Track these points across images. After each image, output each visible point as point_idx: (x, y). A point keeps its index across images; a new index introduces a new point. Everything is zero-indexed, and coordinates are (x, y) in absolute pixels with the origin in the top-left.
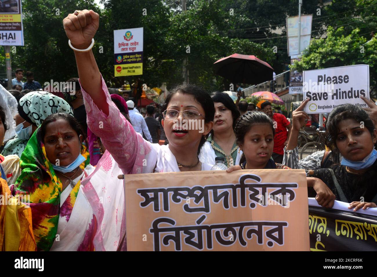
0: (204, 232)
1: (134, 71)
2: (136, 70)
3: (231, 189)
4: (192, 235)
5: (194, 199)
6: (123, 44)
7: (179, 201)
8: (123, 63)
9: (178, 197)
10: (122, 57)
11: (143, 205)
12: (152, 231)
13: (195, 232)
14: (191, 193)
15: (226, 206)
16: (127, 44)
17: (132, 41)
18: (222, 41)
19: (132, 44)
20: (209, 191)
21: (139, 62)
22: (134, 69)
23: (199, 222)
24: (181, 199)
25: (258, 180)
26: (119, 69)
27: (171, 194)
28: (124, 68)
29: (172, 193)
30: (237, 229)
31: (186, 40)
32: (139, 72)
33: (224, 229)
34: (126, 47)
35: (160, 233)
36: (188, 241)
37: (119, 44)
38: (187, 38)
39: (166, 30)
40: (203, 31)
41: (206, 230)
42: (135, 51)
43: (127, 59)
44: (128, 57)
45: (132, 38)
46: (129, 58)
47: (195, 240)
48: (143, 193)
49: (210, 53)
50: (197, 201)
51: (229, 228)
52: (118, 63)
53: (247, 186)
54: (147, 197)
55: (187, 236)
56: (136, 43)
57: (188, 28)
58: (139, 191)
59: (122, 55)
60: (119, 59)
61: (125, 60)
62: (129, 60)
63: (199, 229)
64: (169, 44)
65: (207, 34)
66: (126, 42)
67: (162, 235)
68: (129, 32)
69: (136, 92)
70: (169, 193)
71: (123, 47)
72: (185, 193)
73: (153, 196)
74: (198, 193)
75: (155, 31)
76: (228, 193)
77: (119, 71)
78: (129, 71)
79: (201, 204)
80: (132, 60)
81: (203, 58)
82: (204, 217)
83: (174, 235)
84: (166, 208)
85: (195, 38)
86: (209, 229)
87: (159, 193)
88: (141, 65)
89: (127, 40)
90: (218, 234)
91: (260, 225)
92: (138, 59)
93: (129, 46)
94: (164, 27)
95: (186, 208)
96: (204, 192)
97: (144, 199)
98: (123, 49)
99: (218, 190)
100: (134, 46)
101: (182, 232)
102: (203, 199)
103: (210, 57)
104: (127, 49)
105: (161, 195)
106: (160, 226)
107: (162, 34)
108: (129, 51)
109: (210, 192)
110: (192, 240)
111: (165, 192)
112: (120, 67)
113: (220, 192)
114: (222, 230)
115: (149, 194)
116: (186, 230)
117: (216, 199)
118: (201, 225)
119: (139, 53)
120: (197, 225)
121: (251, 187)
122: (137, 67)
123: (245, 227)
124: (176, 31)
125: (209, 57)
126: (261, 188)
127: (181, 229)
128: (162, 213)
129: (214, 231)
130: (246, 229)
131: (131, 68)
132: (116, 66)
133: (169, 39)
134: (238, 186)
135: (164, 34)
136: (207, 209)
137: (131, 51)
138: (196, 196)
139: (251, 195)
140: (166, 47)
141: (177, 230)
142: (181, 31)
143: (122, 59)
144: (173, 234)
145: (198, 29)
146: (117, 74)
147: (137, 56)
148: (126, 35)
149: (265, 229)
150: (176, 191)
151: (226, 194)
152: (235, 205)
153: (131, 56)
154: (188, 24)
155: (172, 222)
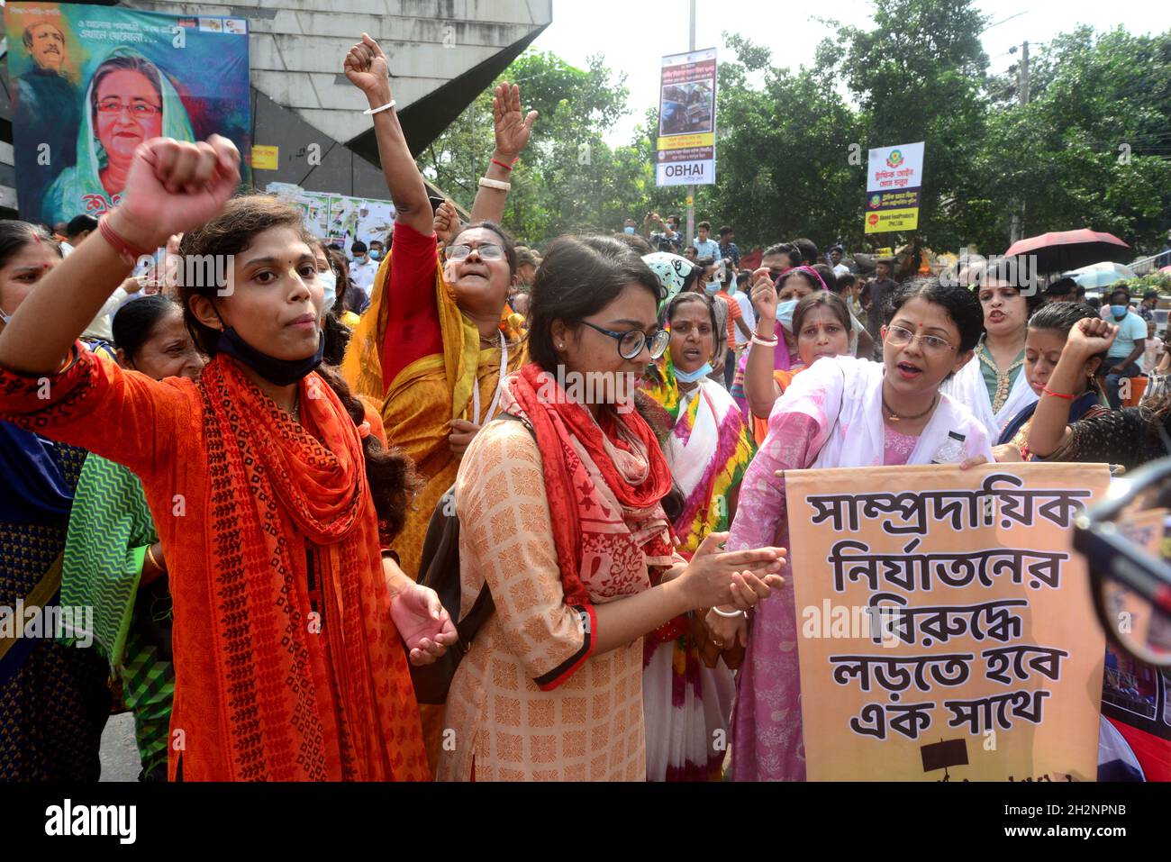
0: (917, 565)
1: (901, 223)
2: (906, 221)
3: (967, 499)
4: (897, 569)
5: (901, 512)
6: (885, 174)
7: (875, 514)
8: (881, 208)
9: (874, 509)
10: (881, 198)
11: (816, 520)
12: (831, 559)
13: (902, 565)
14: (896, 504)
15: (957, 524)
16: (892, 174)
17: (901, 168)
18: (1096, 161)
19: (901, 173)
20: (927, 500)
21: (912, 206)
22: (901, 219)
23: (908, 549)
24: (879, 511)
25: (1017, 482)
26: (873, 220)
27: (861, 505)
28: (883, 218)
29: (865, 502)
30: (976, 562)
31: (1018, 161)
32: (911, 224)
33: (952, 561)
34: (888, 179)
35: (843, 563)
36: (890, 576)
37: (878, 174)
38: (1021, 158)
39: (976, 143)
40: (1055, 144)
41: (919, 562)
42: (906, 186)
43: (891, 200)
44: (892, 196)
45: (901, 162)
46: (894, 199)
47: (902, 576)
48: (816, 501)
49: (1069, 186)
50: (906, 516)
51: (961, 560)
52: (872, 210)
53: (996, 493)
54: (822, 508)
55: (889, 569)
56: (908, 172)
57: (1022, 139)
58: (810, 499)
59: (881, 193)
60: (876, 201)
61: (887, 203)
62: (894, 203)
63: (909, 560)
64: (980, 170)
65: (1064, 148)
66: (889, 170)
67: (847, 567)
68: (897, 151)
69: (910, 262)
70: (858, 502)
71: (884, 179)
72: (887, 503)
73: (832, 507)
74: (908, 503)
75: (953, 145)
76: (961, 505)
77: (873, 223)
78: (891, 223)
79: (913, 520)
80: (899, 202)
81: (1052, 196)
82: (917, 541)
83: (867, 567)
84: (854, 525)
85: (1038, 158)
86: (925, 560)
87: (842, 502)
88: (915, 211)
89: (891, 166)
90: (941, 569)
91: (1018, 555)
92: (910, 201)
93: (896, 177)
94: (974, 137)
95: (887, 526)
96: (919, 502)
97: (818, 513)
98: (884, 183)
99: (943, 499)
100: (905, 177)
101: (879, 564)
102: (916, 512)
103: (1068, 193)
104: (891, 182)
105: (845, 505)
106: (844, 552)
107: (966, 153)
108: (894, 187)
109: (930, 502)
110: (897, 576)
111: (853, 501)
112: (875, 217)
113: (946, 502)
114: (948, 564)
115: (825, 503)
116: (887, 560)
117: (940, 513)
118: (911, 553)
119: (912, 190)
120: (906, 554)
121: (1004, 495)
122: (906, 216)
123: (990, 557)
124: (998, 145)
125: (1065, 193)
126: (1023, 498)
127: (879, 558)
128: (846, 533)
129: (933, 564)
130: (992, 561)
131: (895, 217)
132: (868, 214)
133: (980, 161)
134: (980, 494)
135: (972, 152)
136: (922, 529)
137: (898, 187)
138: (904, 508)
139: (1003, 508)
140: (974, 176)
141: (872, 560)
142: (1010, 145)
143: (881, 201)
144: (866, 564)
145: (1044, 138)
146: (869, 229)
147: (909, 194)
148: (891, 157)
149: (1026, 562)
150: (871, 500)
151: (956, 507)
152: (974, 523)
153: (898, 196)
154: (1022, 130)
155: (865, 548)
